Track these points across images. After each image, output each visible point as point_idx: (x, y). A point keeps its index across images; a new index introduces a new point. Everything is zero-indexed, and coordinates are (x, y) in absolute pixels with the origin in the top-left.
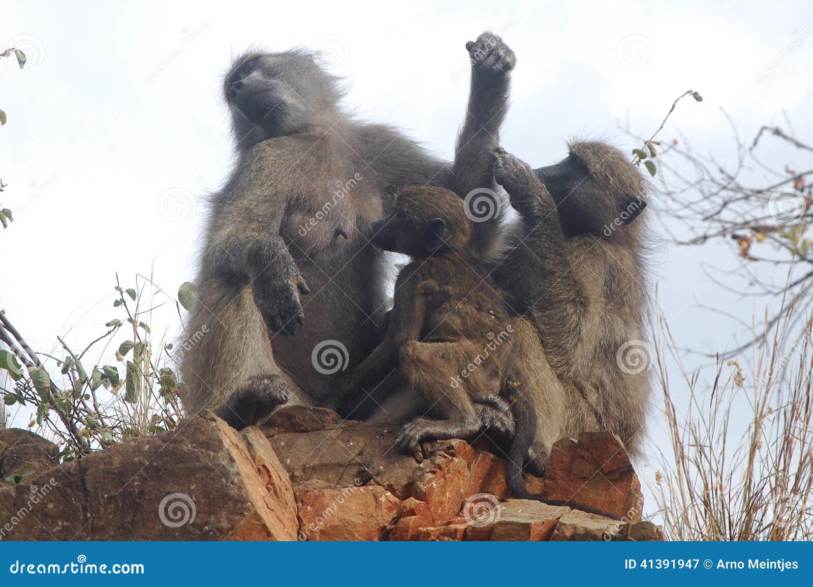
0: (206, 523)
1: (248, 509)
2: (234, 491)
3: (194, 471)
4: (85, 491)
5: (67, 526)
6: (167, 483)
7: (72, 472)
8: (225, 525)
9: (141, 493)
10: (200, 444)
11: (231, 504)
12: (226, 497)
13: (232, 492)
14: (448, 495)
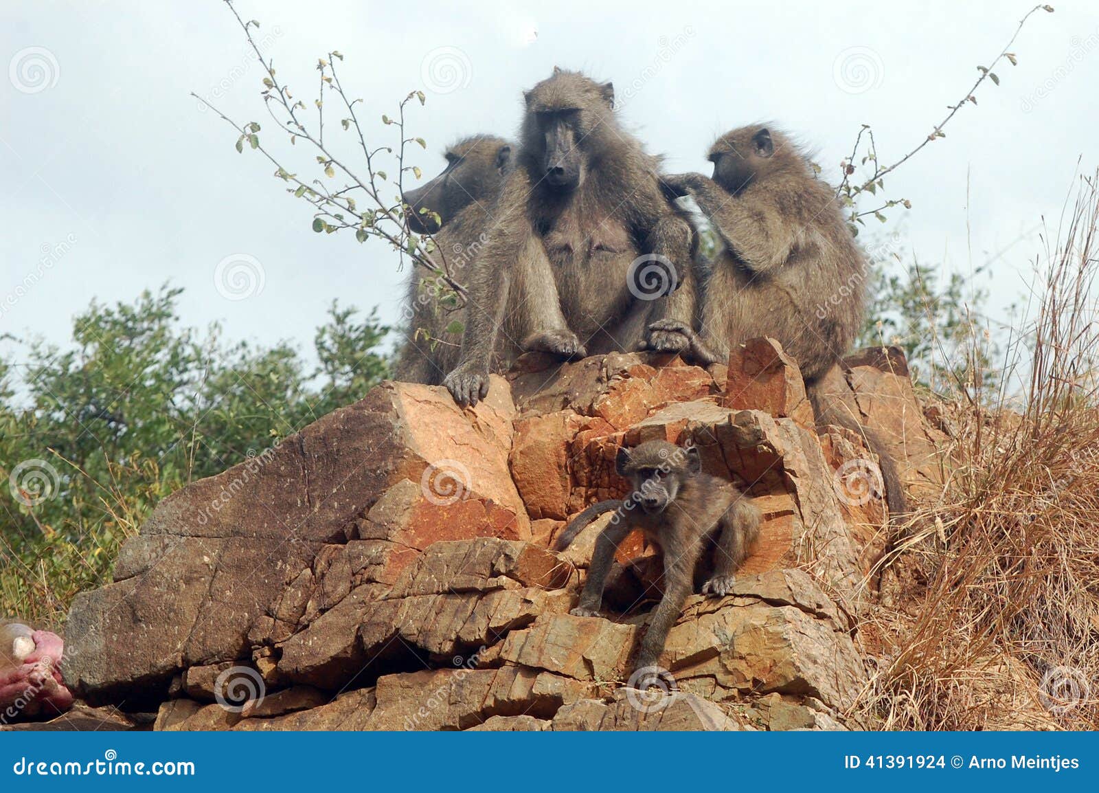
0: (378, 468)
1: (407, 453)
2: (396, 441)
3: (372, 429)
4: (303, 454)
5: (293, 482)
6: (354, 441)
7: (294, 441)
8: (390, 467)
9: (338, 450)
10: (378, 408)
11: (395, 451)
12: (393, 446)
13: (395, 442)
14: (627, 407)
